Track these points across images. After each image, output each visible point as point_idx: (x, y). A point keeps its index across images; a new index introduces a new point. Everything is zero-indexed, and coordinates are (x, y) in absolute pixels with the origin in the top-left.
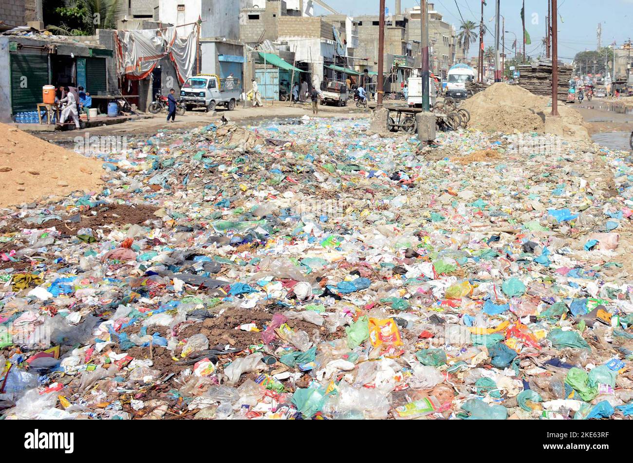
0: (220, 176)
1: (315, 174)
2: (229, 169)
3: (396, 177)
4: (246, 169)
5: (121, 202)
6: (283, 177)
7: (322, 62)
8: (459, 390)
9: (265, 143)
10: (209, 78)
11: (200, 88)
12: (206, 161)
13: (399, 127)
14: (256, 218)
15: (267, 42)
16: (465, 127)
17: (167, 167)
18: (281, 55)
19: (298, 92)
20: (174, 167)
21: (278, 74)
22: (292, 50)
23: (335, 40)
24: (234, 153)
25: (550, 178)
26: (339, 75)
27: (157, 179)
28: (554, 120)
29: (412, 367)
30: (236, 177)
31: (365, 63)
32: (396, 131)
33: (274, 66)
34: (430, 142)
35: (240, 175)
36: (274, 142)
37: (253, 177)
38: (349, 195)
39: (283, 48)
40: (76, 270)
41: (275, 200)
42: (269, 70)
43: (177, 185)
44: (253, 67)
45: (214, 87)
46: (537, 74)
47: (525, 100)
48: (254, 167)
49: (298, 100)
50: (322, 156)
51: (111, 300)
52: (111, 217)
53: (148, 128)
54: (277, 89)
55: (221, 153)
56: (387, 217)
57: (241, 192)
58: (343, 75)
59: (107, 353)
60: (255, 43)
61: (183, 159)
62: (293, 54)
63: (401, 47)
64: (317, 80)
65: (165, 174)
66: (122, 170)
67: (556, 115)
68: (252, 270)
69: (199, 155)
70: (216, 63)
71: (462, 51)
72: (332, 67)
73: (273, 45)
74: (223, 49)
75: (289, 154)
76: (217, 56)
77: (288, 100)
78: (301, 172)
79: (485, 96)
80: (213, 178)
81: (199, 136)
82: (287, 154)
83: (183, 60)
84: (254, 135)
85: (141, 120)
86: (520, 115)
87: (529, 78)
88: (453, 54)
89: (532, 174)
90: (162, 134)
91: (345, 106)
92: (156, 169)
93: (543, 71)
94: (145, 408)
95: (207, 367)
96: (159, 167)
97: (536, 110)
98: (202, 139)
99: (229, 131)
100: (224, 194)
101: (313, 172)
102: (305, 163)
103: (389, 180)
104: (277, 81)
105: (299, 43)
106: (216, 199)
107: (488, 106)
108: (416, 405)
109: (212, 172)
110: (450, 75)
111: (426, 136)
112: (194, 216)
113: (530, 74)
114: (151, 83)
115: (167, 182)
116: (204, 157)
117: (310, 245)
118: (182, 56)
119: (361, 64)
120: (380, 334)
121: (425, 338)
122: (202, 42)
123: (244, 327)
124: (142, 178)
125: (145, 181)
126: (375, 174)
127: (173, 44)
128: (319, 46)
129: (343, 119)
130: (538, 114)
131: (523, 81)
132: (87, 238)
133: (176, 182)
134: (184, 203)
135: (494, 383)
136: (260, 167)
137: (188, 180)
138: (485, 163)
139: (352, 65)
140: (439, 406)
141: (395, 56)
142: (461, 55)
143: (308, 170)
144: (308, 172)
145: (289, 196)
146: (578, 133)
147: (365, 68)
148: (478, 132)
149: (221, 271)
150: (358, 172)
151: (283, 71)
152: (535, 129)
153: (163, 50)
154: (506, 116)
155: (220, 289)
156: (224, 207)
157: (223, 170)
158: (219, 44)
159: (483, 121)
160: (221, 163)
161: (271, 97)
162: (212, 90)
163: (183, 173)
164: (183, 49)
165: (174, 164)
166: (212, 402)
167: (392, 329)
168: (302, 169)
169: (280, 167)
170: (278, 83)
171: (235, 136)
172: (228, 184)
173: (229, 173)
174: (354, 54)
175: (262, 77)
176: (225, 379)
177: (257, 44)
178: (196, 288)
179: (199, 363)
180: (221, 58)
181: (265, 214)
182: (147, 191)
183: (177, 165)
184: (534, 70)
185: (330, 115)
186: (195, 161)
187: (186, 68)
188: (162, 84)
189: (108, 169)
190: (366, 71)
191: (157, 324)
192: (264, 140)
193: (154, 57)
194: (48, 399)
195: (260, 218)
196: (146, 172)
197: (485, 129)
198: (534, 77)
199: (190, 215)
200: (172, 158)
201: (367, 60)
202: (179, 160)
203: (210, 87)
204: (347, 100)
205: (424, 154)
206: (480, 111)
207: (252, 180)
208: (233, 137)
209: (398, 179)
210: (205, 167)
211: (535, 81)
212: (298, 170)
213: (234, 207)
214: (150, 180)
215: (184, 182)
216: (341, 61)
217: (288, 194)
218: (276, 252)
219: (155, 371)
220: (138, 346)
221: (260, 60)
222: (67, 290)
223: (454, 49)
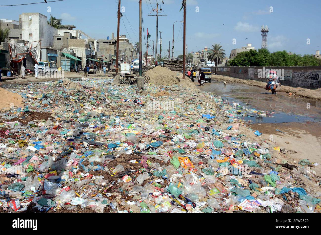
0: (71, 100)
1: (106, 100)
2: (74, 98)
3: (135, 101)
4: (81, 98)
5: (35, 111)
6: (96, 101)
7: (86, 57)
8: (225, 184)
9: (83, 88)
10: (45, 62)
11: (42, 66)
12: (64, 94)
13: (123, 82)
14: (91, 117)
15: (65, 49)
16: (148, 83)
17: (49, 97)
18: (71, 54)
19: (77, 69)
20: (52, 97)
21: (70, 61)
22: (74, 52)
23: (90, 48)
24: (75, 92)
25: (193, 102)
26: (92, 62)
27: (45, 101)
28: (184, 81)
29: (203, 176)
30: (77, 101)
31: (102, 58)
32: (123, 84)
33: (68, 58)
34: (142, 88)
35: (79, 100)
36: (87, 88)
37: (84, 101)
38: (122, 108)
39: (71, 51)
40: (38, 139)
41: (95, 110)
42: (66, 60)
43: (54, 104)
44: (60, 58)
45: (47, 66)
46: (171, 63)
47: (168, 73)
48: (84, 97)
49: (77, 71)
50: (106, 93)
51: (62, 151)
52: (35, 117)
53: (24, 81)
54: (70, 67)
55: (69, 91)
56: (143, 117)
57: (81, 107)
58: (93, 62)
59: (79, 173)
60: (60, 49)
61: (54, 94)
62: (75, 54)
63: (114, 52)
64: (84, 64)
65: (49, 100)
66: (29, 98)
67: (184, 78)
68: (109, 138)
69: (61, 92)
70: (47, 56)
71: (136, 54)
72: (90, 59)
73: (67, 50)
74: (49, 51)
75: (95, 92)
76: (47, 54)
77: (74, 71)
78: (101, 99)
79: (153, 71)
80: (68, 101)
81: (56, 85)
82: (94, 92)
83: (35, 55)
84: (78, 84)
85: (20, 78)
86: (169, 78)
87: (168, 64)
88: (133, 55)
89: (185, 101)
90: (32, 84)
91: (95, 74)
92: (44, 98)
93: (173, 62)
94: (112, 196)
95: (128, 178)
96: (45, 97)
97: (175, 77)
98: (58, 86)
99: (68, 83)
100: (75, 107)
101: (105, 99)
102: (102, 96)
103: (133, 102)
104: (69, 64)
105: (77, 49)
106: (72, 110)
107: (156, 75)
108: (214, 190)
109: (67, 99)
110: (134, 63)
111: (140, 86)
112: (66, 116)
113: (168, 63)
114: (22, 64)
115: (49, 103)
116: (63, 93)
117: (124, 128)
118: (35, 54)
119: (100, 58)
120: (185, 163)
121: (200, 164)
122: (42, 48)
123: (132, 161)
124: (39, 101)
125: (41, 102)
126: (127, 100)
127: (31, 48)
128: (85, 51)
129: (98, 79)
130: (176, 78)
131: (165, 65)
132: (33, 125)
133: (53, 103)
134: (60, 111)
135: (237, 181)
136: (86, 97)
137: (58, 102)
138: (164, 96)
139: (96, 58)
140: (222, 191)
141: (112, 55)
142: (135, 55)
143: (103, 98)
144: (103, 99)
145: (101, 108)
146: (192, 86)
147: (102, 59)
148: (154, 85)
149: (97, 139)
150: (120, 100)
151: (72, 60)
152: (176, 84)
153: (27, 51)
154: (164, 79)
155: (104, 146)
156: (76, 113)
157: (71, 98)
158: (48, 49)
159: (154, 80)
160: (70, 96)
161: (67, 70)
162: (47, 67)
163: (55, 99)
164: (35, 51)
165: (51, 96)
166: (137, 193)
167: (188, 161)
168: (101, 98)
169: (93, 97)
170: (70, 65)
171: (71, 85)
172: (75, 104)
173: (74, 99)
174: (97, 54)
175: (64, 62)
176: (137, 183)
177: (61, 50)
178: (92, 146)
179: (124, 177)
180: (49, 55)
181: (94, 116)
182: (43, 106)
183: (53, 96)
184: (169, 62)
185: (92, 77)
186: (60, 95)
187: (36, 58)
188: (27, 65)
189: (24, 98)
190: (102, 61)
191: (95, 161)
192: (82, 86)
193: (23, 54)
194: (71, 194)
195: (93, 117)
196: (40, 99)
197: (156, 83)
198: (169, 64)
199: (64, 116)
200: (50, 93)
201: (102, 56)
202: (53, 94)
203: (46, 66)
204: (96, 72)
205: (140, 93)
206: (153, 77)
207: (84, 102)
208: (70, 85)
209: (136, 102)
210: (64, 97)
211: (170, 65)
212: (100, 98)
213: (80, 113)
214: (42, 102)
215: (56, 103)
216: (93, 57)
217: (100, 108)
218: (111, 131)
219: (106, 181)
220: (92, 170)
221: (63, 55)
222: (42, 147)
223: (133, 53)
